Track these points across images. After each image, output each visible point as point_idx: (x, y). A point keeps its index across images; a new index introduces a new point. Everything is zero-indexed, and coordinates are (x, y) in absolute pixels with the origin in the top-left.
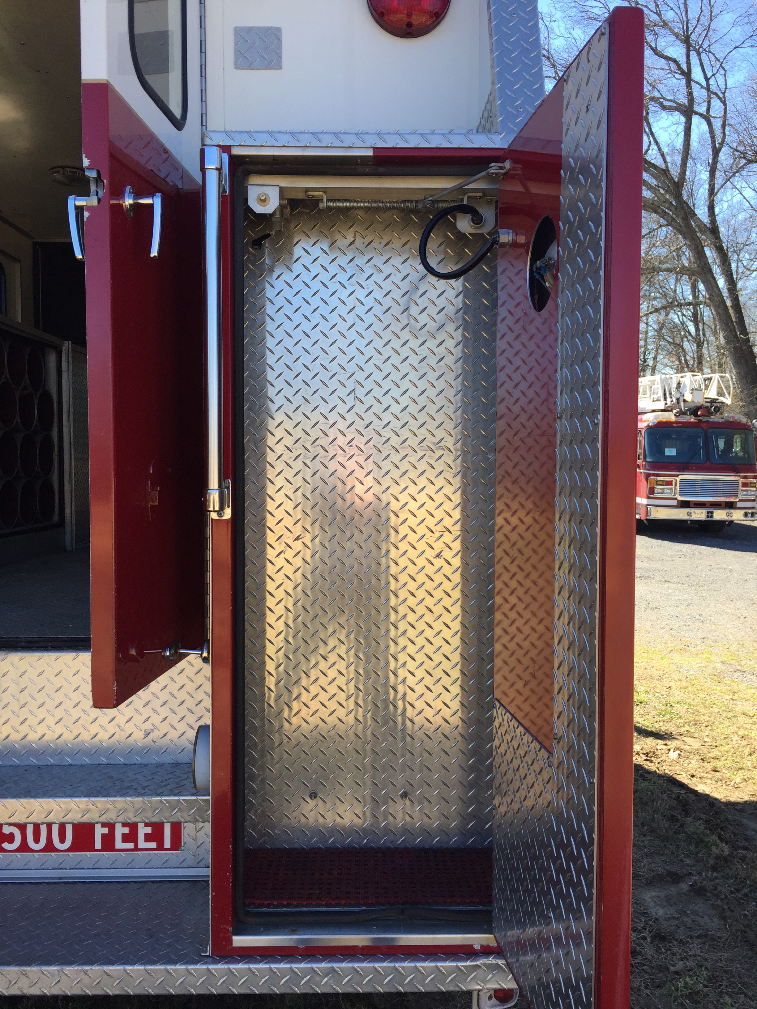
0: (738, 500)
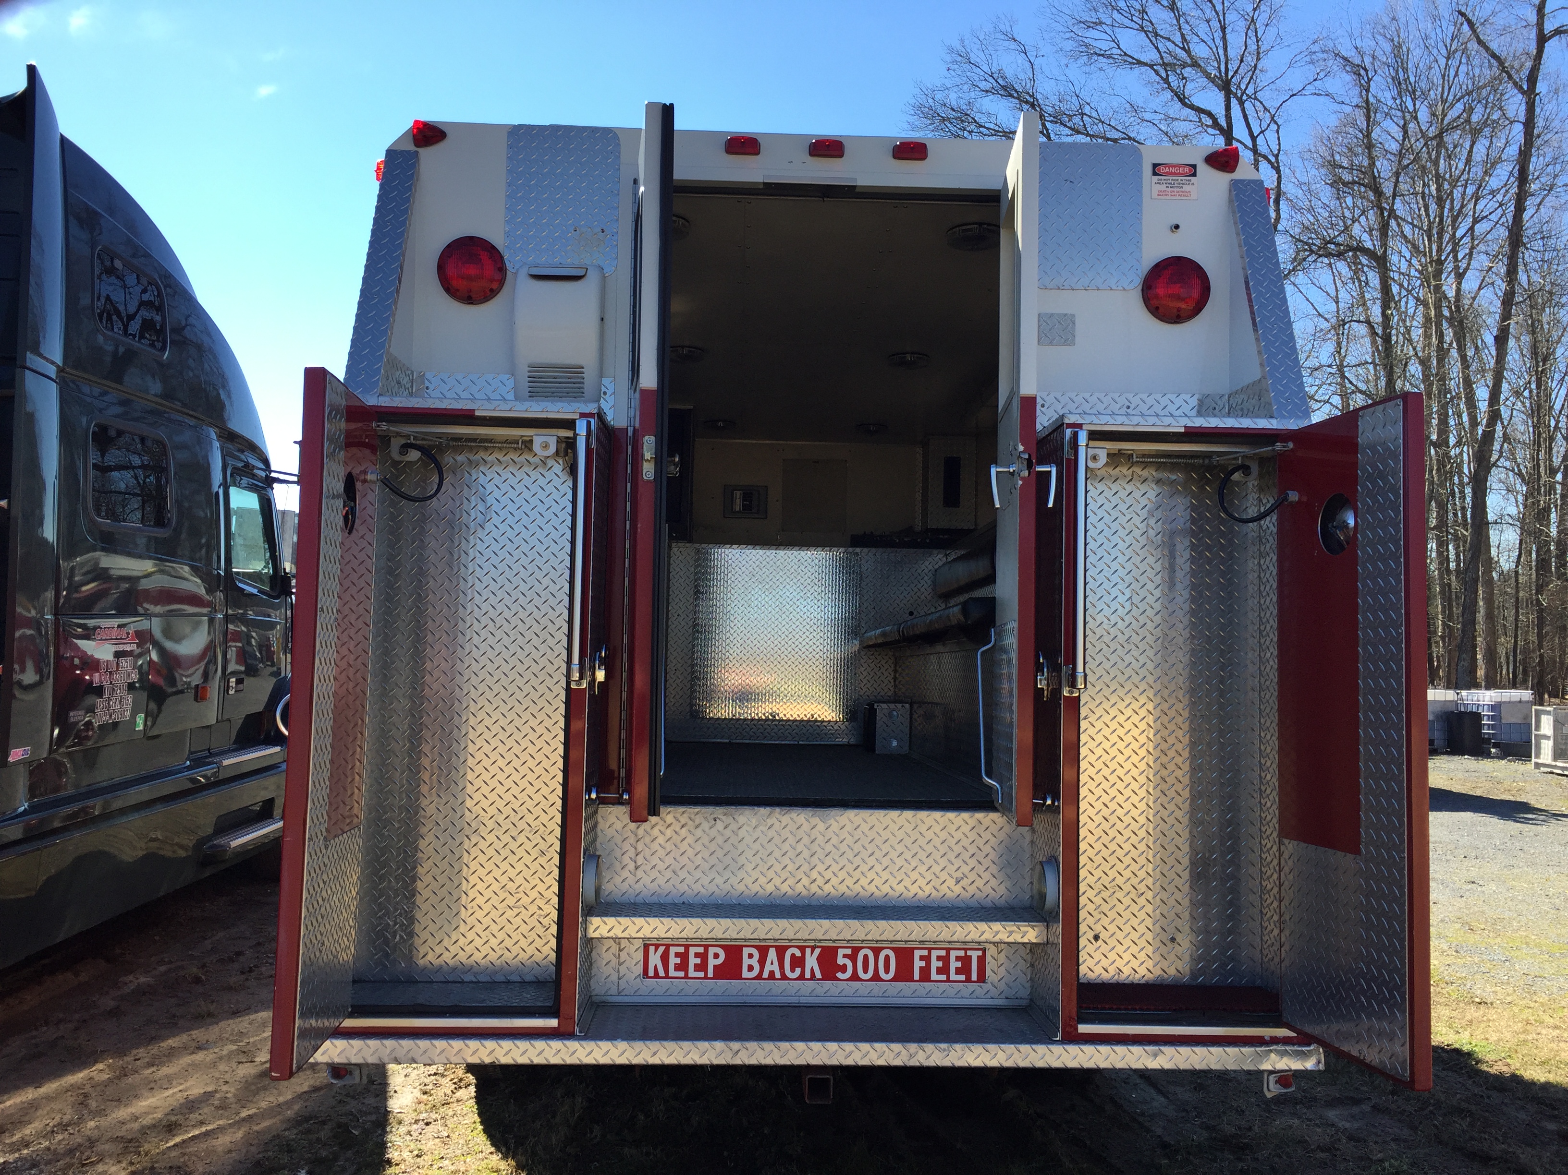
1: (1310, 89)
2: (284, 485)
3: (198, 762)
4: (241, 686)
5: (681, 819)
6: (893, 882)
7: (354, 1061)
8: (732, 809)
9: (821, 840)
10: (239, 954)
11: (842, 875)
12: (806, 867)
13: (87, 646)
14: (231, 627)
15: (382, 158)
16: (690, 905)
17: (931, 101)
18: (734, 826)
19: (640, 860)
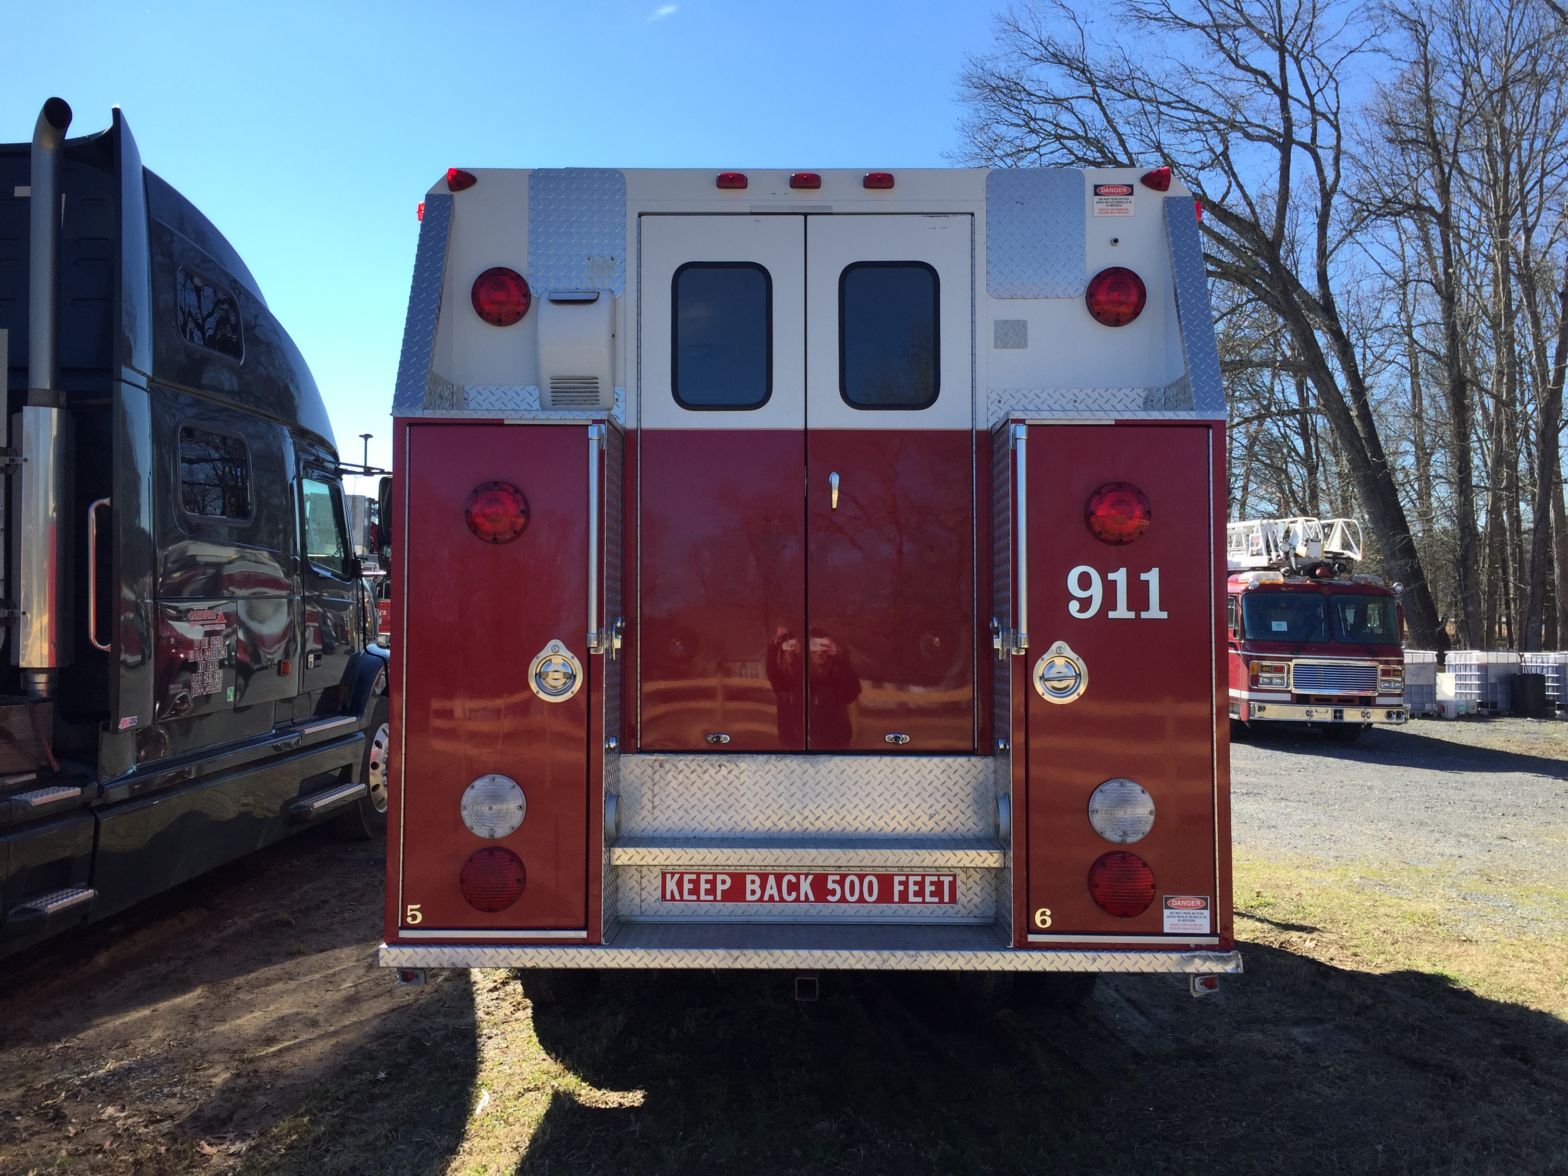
0: (1377, 694)
1: (1367, 46)
2: (352, 476)
3: (283, 731)
4: (318, 662)
5: (691, 765)
6: (874, 818)
7: (419, 966)
8: (734, 757)
9: (811, 783)
10: (325, 902)
11: (831, 812)
12: (799, 806)
13: (181, 627)
14: (308, 608)
15: (422, 201)
16: (701, 839)
17: (980, 70)
18: (736, 772)
19: (657, 801)
